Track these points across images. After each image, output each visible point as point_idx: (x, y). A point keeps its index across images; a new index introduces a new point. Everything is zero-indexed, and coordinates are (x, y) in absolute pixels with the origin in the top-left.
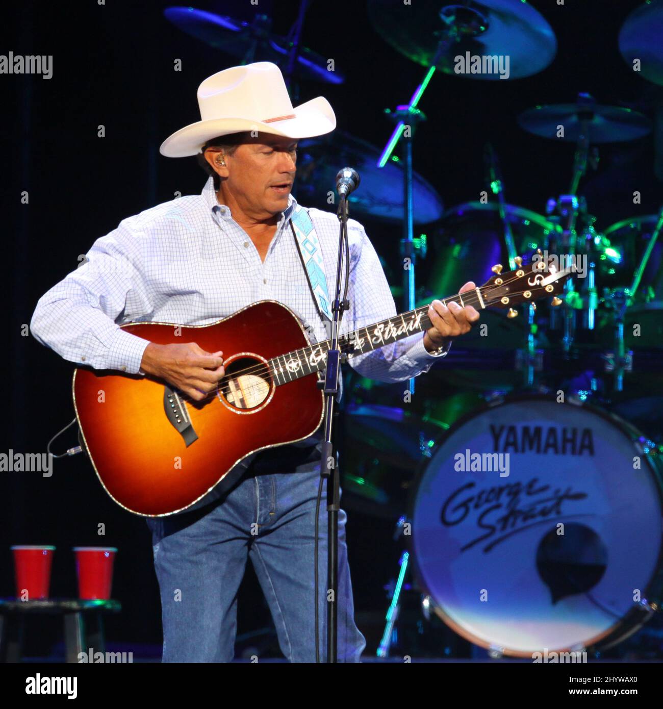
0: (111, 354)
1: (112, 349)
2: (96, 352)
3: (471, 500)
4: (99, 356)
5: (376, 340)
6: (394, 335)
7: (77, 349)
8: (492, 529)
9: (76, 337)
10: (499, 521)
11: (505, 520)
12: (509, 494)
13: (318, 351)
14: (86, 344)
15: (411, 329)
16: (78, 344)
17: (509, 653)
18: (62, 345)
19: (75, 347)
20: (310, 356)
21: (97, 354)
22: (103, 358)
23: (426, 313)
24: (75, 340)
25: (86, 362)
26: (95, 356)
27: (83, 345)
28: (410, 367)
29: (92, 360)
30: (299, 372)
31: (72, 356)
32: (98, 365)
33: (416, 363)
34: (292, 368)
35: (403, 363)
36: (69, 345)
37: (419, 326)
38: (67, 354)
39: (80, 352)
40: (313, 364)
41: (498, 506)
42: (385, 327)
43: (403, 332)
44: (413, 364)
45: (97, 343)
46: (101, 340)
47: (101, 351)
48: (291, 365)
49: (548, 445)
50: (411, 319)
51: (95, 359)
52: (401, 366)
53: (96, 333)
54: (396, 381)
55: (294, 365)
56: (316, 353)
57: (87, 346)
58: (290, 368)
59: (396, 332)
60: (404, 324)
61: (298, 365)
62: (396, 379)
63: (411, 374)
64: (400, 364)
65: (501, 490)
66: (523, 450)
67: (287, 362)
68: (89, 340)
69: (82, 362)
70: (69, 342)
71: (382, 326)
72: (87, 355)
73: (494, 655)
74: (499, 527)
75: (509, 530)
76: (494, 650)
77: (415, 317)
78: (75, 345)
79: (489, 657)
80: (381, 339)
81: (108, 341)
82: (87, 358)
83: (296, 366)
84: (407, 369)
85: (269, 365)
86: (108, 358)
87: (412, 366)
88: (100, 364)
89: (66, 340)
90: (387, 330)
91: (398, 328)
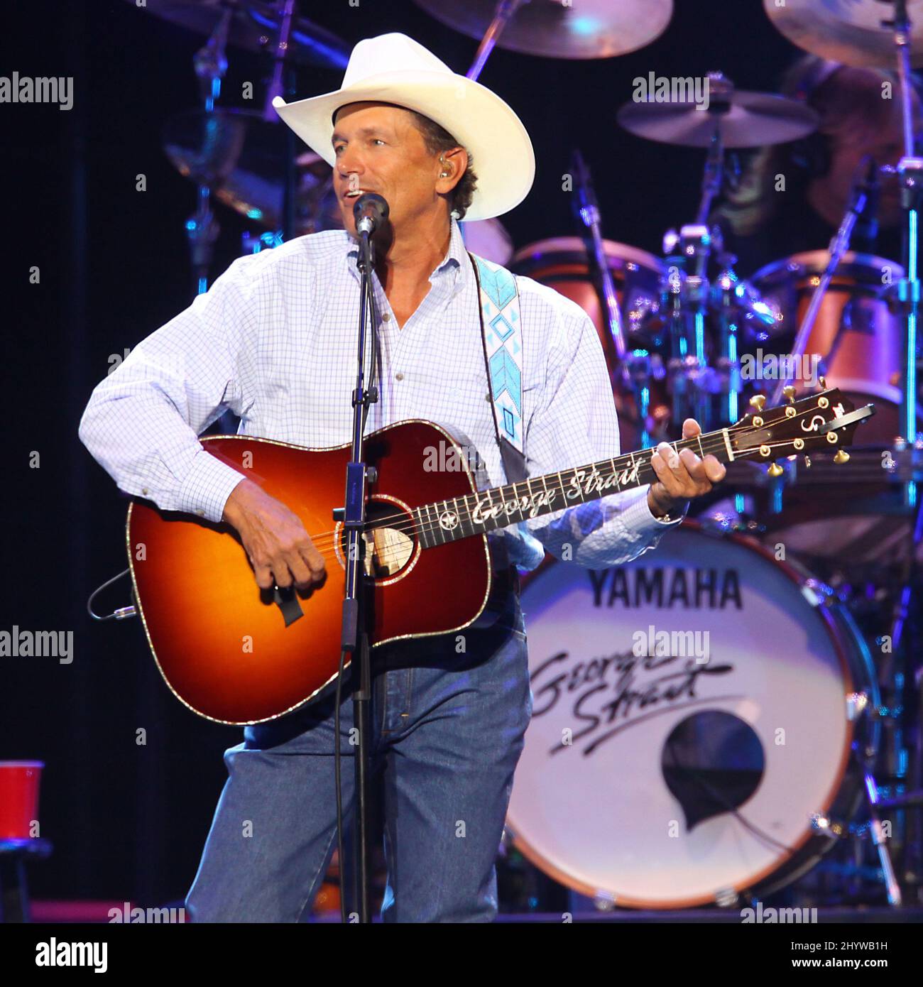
0: (183, 490)
1: (185, 483)
2: (163, 485)
3: (562, 678)
4: (167, 491)
5: (572, 494)
6: (599, 488)
7: (137, 477)
8: (596, 721)
9: (136, 459)
10: (604, 709)
11: (614, 706)
12: (619, 668)
13: (487, 503)
14: (149, 471)
15: (625, 482)
16: (139, 470)
17: (623, 902)
18: (117, 467)
19: (134, 474)
20: (474, 508)
21: (164, 488)
22: (172, 494)
23: (649, 460)
24: (135, 464)
25: (148, 497)
26: (161, 490)
27: (145, 472)
28: (630, 543)
29: (156, 495)
30: (457, 531)
31: (129, 485)
32: (166, 503)
33: (638, 536)
34: (447, 524)
35: (620, 538)
36: (126, 469)
37: (636, 478)
38: (122, 481)
39: (141, 480)
40: (477, 521)
41: (602, 687)
42: (586, 476)
43: (612, 485)
44: (634, 538)
45: (166, 472)
46: (171, 469)
47: (169, 484)
48: (445, 520)
49: (674, 596)
50: (626, 467)
51: (162, 494)
52: (616, 543)
53: (165, 458)
54: (608, 565)
55: (450, 520)
56: (483, 506)
57: (151, 475)
58: (444, 523)
59: (603, 484)
60: (616, 474)
61: (455, 520)
62: (610, 562)
63: (632, 554)
64: (616, 540)
65: (606, 663)
66: (637, 603)
67: (440, 514)
68: (154, 466)
69: (143, 496)
70: (126, 464)
71: (583, 473)
72: (150, 487)
73: (603, 906)
74: (604, 716)
75: (619, 721)
76: (601, 899)
77: (632, 464)
78: (135, 470)
79: (595, 909)
80: (579, 492)
81: (181, 470)
82: (149, 491)
83: (452, 523)
84: (626, 545)
85: (414, 517)
86: (178, 496)
87: (632, 541)
88: (168, 503)
89: (122, 461)
90: (590, 479)
91: (605, 479)
